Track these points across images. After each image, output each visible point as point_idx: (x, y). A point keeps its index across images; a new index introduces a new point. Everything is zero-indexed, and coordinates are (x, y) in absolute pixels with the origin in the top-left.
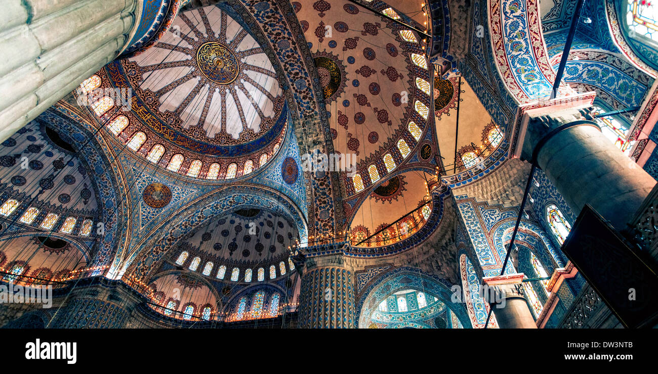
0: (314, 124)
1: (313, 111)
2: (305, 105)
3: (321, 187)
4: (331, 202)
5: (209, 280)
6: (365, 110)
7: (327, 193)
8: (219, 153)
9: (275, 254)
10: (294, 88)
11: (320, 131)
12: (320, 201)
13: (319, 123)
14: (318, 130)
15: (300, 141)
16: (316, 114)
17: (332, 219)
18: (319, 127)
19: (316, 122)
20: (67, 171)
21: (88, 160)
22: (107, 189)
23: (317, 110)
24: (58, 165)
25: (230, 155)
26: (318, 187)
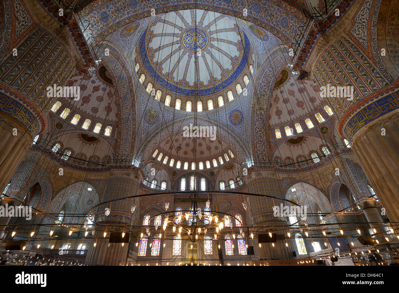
0: (264, 99)
1: (266, 93)
2: (263, 89)
3: (259, 132)
4: (264, 141)
5: (166, 167)
6: (291, 98)
7: (262, 136)
8: (180, 92)
9: (204, 156)
10: (262, 80)
11: (266, 103)
12: (258, 140)
13: (266, 99)
14: (264, 103)
15: (254, 106)
16: (267, 95)
17: (265, 151)
18: (266, 101)
19: (265, 98)
20: (100, 93)
21: (120, 90)
22: (127, 110)
23: (268, 93)
24: (96, 89)
25: (187, 95)
26: (258, 132)
